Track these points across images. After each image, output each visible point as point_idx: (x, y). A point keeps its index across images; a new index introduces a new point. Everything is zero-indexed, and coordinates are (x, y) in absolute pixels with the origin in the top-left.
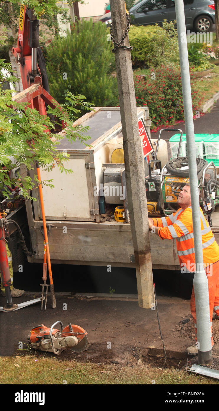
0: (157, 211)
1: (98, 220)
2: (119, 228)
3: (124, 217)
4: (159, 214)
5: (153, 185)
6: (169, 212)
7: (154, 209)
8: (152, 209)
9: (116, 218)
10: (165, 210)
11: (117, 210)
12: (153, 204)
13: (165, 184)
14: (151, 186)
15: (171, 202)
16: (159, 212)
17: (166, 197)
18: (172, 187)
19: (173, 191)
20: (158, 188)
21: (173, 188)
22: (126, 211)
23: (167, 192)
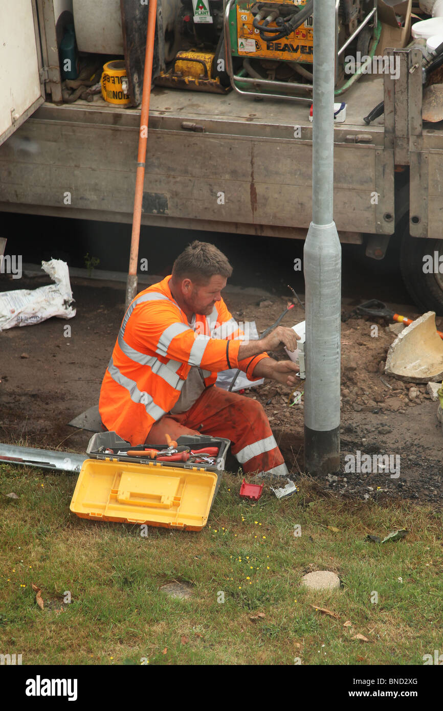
0: (213, 77)
1: (57, 96)
2: (111, 120)
3: (125, 92)
4: (217, 86)
5: (203, 7)
6: (245, 81)
7: (206, 71)
8: (199, 72)
9: (104, 94)
10: (235, 77)
11: (109, 71)
12: (202, 59)
13: (238, 7)
14: (198, 7)
15: (251, 55)
16: (216, 81)
17: (240, 41)
18: (255, 15)
19: (257, 28)
20: (217, 15)
21: (258, 17)
22: (132, 75)
23: (242, 28)
